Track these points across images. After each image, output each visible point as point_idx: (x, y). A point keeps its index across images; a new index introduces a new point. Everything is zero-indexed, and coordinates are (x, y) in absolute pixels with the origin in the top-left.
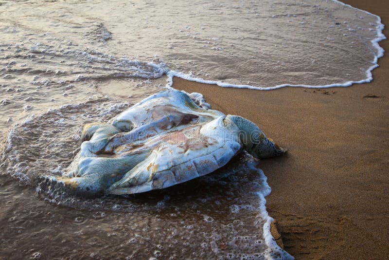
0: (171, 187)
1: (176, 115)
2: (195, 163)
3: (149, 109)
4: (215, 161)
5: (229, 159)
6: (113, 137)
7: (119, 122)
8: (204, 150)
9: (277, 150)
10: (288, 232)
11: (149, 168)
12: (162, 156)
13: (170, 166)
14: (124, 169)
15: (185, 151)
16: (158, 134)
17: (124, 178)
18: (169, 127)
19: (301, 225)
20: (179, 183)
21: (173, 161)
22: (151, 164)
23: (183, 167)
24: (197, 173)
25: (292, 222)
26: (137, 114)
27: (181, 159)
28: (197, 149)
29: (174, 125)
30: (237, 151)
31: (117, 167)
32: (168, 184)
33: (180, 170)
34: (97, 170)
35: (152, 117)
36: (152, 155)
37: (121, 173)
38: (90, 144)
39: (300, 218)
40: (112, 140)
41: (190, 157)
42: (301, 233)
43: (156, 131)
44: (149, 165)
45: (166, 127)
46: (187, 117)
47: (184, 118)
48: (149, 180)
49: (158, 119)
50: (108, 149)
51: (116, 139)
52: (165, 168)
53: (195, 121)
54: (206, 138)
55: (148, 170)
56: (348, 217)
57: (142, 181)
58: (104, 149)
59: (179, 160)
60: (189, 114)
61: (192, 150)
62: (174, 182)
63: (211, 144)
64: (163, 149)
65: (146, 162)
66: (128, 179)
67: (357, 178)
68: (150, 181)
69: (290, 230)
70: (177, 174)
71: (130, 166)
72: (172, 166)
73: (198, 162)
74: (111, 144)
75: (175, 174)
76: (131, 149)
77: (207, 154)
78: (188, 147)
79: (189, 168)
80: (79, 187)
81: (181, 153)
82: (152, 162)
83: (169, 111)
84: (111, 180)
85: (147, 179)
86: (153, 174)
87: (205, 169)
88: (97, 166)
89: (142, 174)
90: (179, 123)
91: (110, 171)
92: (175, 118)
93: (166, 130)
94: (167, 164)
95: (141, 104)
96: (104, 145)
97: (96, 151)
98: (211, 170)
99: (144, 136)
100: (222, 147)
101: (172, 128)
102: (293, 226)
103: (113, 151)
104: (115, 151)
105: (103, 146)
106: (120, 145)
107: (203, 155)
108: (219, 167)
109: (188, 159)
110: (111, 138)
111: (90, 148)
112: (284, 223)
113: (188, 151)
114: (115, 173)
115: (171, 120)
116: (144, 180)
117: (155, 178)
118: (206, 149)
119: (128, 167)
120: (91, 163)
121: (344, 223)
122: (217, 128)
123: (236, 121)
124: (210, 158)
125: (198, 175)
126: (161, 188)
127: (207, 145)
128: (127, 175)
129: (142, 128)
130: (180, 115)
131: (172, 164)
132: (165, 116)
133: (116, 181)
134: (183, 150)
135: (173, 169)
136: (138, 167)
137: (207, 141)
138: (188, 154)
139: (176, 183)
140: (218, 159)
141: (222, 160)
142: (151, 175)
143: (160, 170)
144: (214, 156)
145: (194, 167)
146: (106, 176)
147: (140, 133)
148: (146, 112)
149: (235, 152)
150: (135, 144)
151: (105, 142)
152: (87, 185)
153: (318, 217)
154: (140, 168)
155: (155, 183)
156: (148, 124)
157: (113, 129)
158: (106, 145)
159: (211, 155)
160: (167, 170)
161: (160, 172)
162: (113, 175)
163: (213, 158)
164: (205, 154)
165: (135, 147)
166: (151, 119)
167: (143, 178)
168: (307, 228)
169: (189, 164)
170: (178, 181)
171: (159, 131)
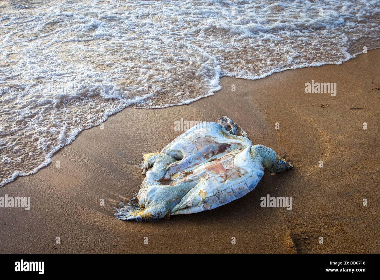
0: (217, 208)
1: (214, 145)
2: (232, 190)
3: (193, 141)
4: (247, 187)
5: (256, 185)
6: (169, 166)
7: (172, 151)
8: (239, 179)
9: (288, 167)
10: (299, 238)
11: (199, 194)
12: (208, 184)
13: (215, 193)
14: (181, 194)
15: (225, 180)
16: (203, 162)
17: (182, 202)
18: (210, 156)
19: (307, 232)
20: (222, 205)
21: (217, 189)
22: (201, 190)
23: (224, 193)
24: (234, 197)
25: (301, 230)
26: (185, 145)
27: (223, 187)
28: (233, 179)
29: (213, 153)
30: (261, 177)
31: (176, 193)
32: (214, 206)
33: (222, 195)
34: (162, 197)
35: (197, 148)
36: (200, 182)
37: (179, 198)
38: (153, 173)
39: (306, 226)
40: (169, 169)
41: (229, 185)
42: (308, 239)
43: (201, 160)
44: (199, 191)
45: (208, 156)
46: (223, 146)
47: (220, 147)
48: (200, 203)
49: (202, 149)
50: (167, 177)
51: (172, 168)
52: (211, 194)
53: (228, 149)
54: (239, 168)
55: (200, 196)
56: (338, 223)
57: (195, 204)
58: (164, 176)
59: (221, 188)
60: (223, 144)
61: (230, 179)
62: (218, 204)
63: (243, 174)
64: (209, 178)
65: (197, 188)
66: (185, 203)
67: (345, 189)
68: (202, 204)
69: (300, 236)
70: (220, 198)
71: (185, 191)
72: (217, 193)
73: (234, 189)
74: (169, 173)
75: (219, 199)
76: (184, 177)
77: (241, 183)
78: (226, 177)
79: (229, 193)
80: (153, 216)
81: (222, 182)
82: (202, 189)
83: (209, 142)
84: (173, 204)
85: (199, 202)
86: (203, 199)
87: (240, 193)
88: (161, 194)
89: (195, 199)
90: (217, 152)
91: (170, 197)
92: (214, 148)
93: (208, 158)
94: (213, 192)
95: (186, 135)
96: (164, 173)
97: (158, 179)
98: (244, 194)
99: (192, 165)
100: (251, 176)
101: (212, 156)
102: (302, 233)
103: (171, 178)
104: (172, 178)
105: (163, 175)
106: (175, 173)
107: (238, 183)
108: (249, 191)
109: (227, 187)
110: (168, 167)
111: (154, 177)
112: (296, 231)
113: (227, 181)
114: (175, 198)
115: (211, 150)
116: (197, 203)
117: (205, 202)
118: (240, 178)
119: (184, 193)
120: (157, 192)
121: (336, 229)
122: (247, 160)
123: (259, 151)
124: (243, 185)
125: (235, 198)
126: (210, 209)
127: (240, 175)
128: (184, 198)
129: (190, 158)
130: (218, 145)
131: (216, 191)
132: (206, 147)
133: (176, 204)
134: (223, 180)
135: (218, 195)
136: (191, 193)
137: (240, 172)
138: (227, 183)
139: (220, 205)
140: (249, 185)
141: (251, 186)
142: (202, 200)
143: (209, 196)
144: (246, 184)
145: (232, 193)
146: (169, 202)
147: (189, 162)
148: (192, 143)
149: (260, 179)
150: (186, 171)
151: (164, 171)
152: (157, 212)
153: (318, 224)
154: (193, 194)
155: (205, 205)
156: (194, 154)
157: (169, 159)
158: (165, 173)
159: (244, 183)
160: (213, 196)
161: (208, 197)
162: (174, 200)
163: (245, 185)
164: (240, 182)
165: (187, 174)
166: (196, 149)
167: (196, 201)
168: (311, 234)
169: (228, 191)
170: (222, 203)
171: (203, 159)
